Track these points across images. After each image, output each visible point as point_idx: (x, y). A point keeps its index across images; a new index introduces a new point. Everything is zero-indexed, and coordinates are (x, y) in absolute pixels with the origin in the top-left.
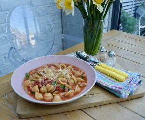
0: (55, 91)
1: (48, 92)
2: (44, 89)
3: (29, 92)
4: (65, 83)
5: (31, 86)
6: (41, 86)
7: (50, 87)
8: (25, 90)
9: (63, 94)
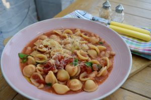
0: (81, 73)
1: (71, 78)
2: (63, 74)
3: (42, 86)
4: (87, 58)
5: (39, 74)
6: (56, 71)
7: (73, 70)
8: (31, 83)
9: (93, 75)
